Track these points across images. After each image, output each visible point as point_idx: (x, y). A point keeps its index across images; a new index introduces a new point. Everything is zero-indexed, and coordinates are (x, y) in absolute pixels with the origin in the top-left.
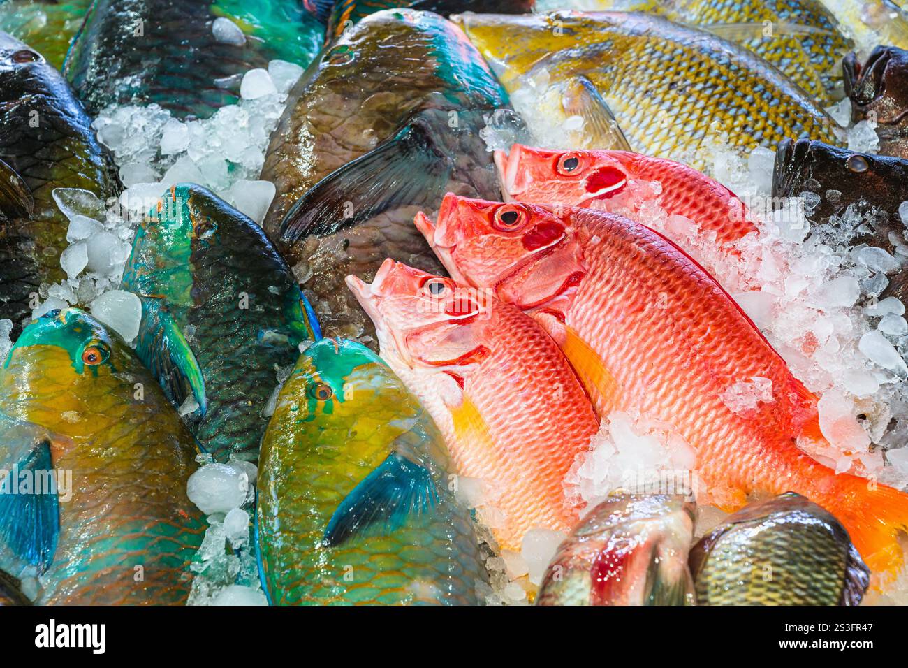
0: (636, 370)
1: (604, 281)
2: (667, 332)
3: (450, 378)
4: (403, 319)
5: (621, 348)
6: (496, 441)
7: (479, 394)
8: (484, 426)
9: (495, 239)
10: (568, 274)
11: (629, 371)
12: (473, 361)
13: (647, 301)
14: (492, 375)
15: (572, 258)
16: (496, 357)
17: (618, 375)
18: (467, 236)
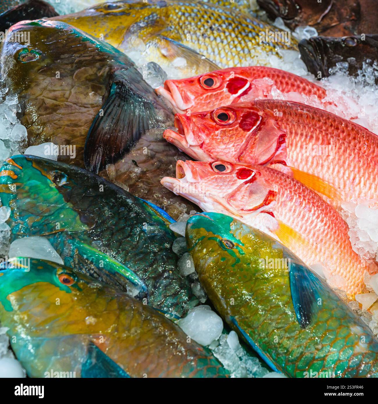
0: (343, 177)
1: (299, 135)
2: (348, 151)
3: (267, 214)
4: (220, 191)
5: (329, 168)
6: (309, 240)
7: (285, 218)
8: (298, 235)
9: (225, 131)
10: (276, 138)
11: (340, 179)
12: (271, 201)
13: (329, 138)
14: (285, 205)
15: (274, 128)
16: (281, 194)
17: (333, 184)
18: (207, 135)
